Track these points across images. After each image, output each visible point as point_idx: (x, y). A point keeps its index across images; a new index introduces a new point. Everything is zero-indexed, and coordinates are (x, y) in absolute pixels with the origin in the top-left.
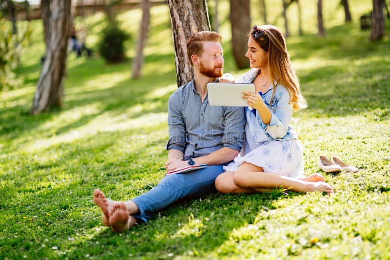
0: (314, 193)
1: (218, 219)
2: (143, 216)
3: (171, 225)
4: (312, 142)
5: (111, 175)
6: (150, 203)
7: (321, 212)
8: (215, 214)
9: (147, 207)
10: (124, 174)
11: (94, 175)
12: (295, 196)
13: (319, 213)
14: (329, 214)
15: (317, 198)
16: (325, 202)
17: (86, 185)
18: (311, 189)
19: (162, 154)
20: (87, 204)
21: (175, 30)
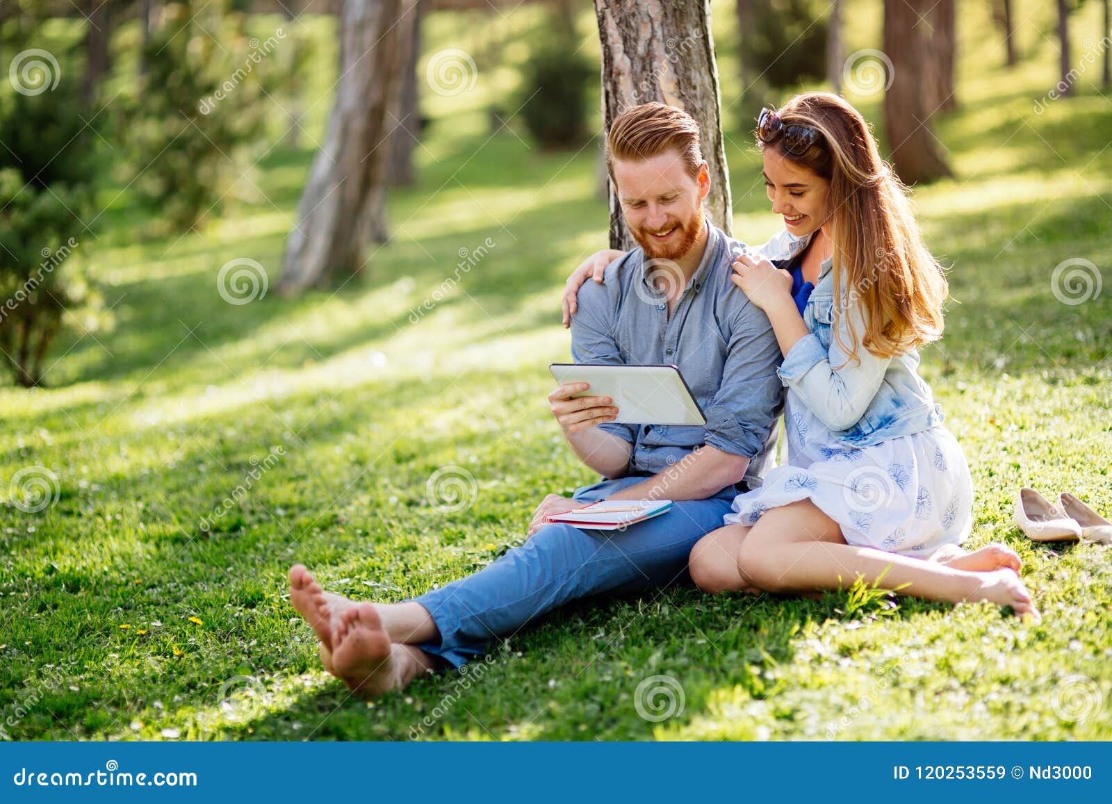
0: (977, 607)
2: (449, 649)
3: (527, 683)
4: (1025, 437)
5: (417, 504)
6: (472, 609)
7: (979, 675)
8: (666, 657)
9: (463, 622)
11: (371, 502)
12: (921, 612)
14: (1004, 682)
15: (982, 623)
16: (1005, 640)
18: (972, 595)
21: (611, 81)
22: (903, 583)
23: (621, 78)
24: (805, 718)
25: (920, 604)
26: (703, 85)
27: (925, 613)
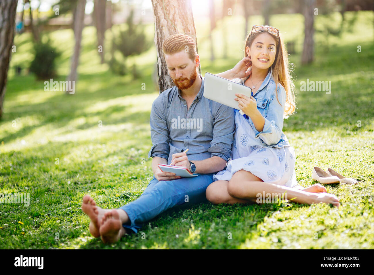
0: (319, 205)
1: (220, 230)
2: (133, 226)
3: (167, 237)
5: (78, 184)
6: (140, 212)
8: (216, 225)
9: (138, 216)
10: (92, 182)
13: (335, 225)
14: (346, 227)
15: (324, 209)
16: (336, 214)
17: (53, 193)
18: (316, 201)
19: (128, 163)
20: (61, 213)
21: (159, 29)
22: (293, 198)
23: (163, 27)
24: (285, 241)
25: (297, 205)
26: (192, 30)
27: (301, 208)
